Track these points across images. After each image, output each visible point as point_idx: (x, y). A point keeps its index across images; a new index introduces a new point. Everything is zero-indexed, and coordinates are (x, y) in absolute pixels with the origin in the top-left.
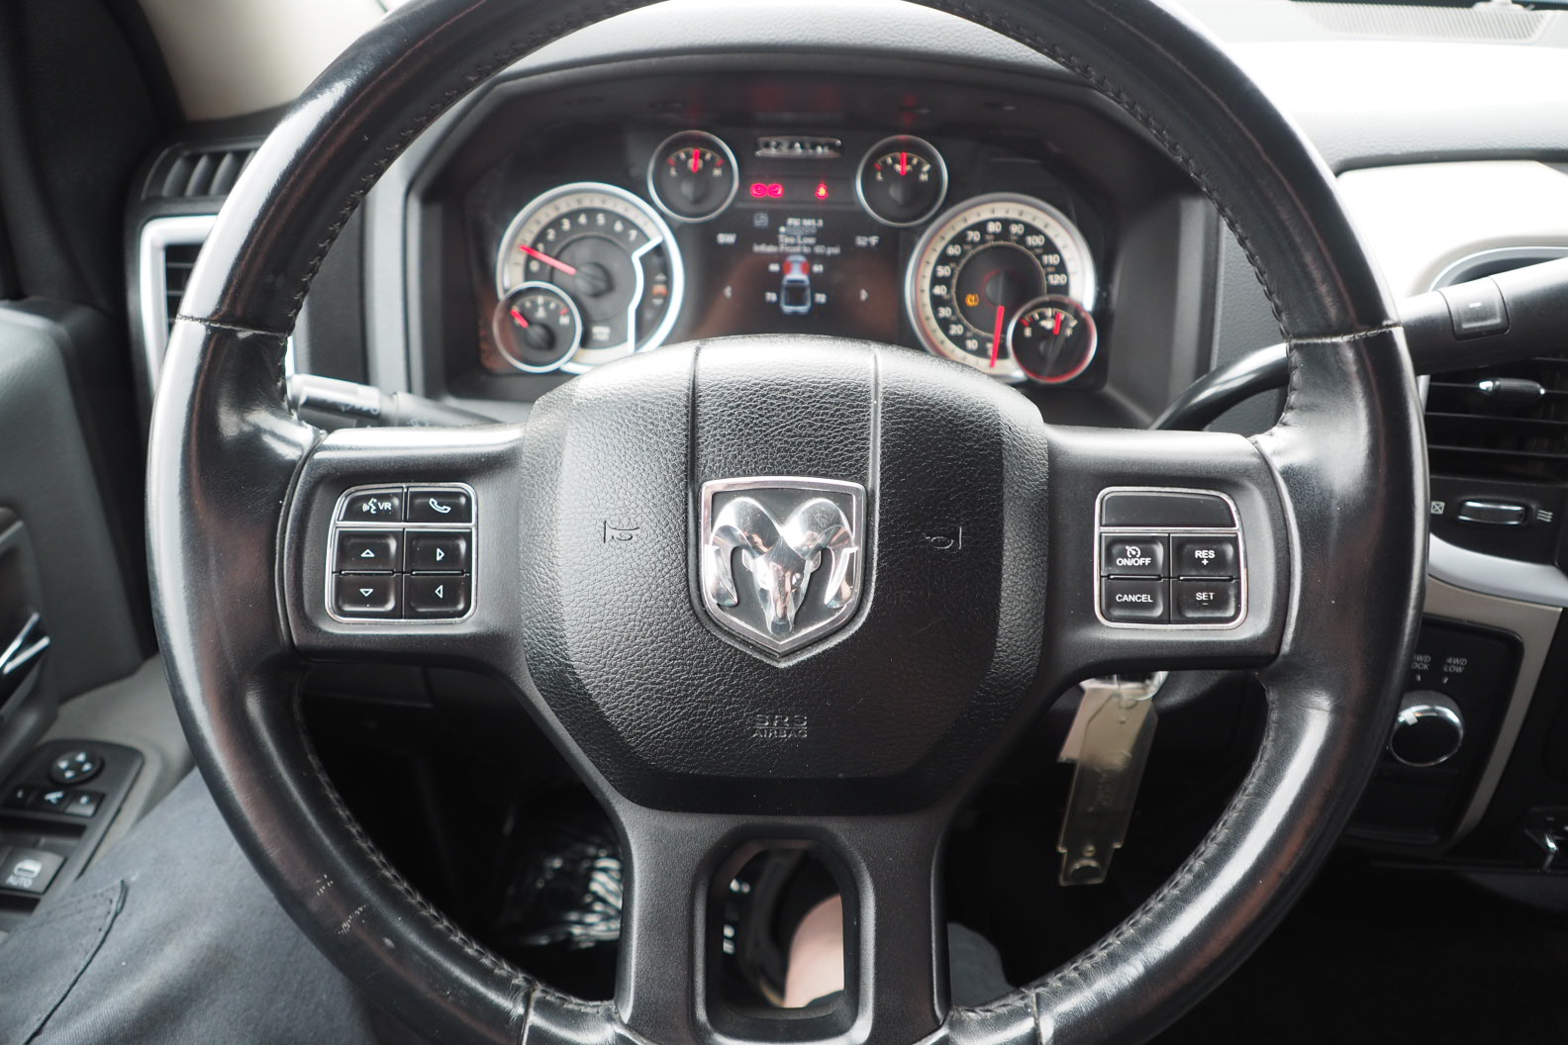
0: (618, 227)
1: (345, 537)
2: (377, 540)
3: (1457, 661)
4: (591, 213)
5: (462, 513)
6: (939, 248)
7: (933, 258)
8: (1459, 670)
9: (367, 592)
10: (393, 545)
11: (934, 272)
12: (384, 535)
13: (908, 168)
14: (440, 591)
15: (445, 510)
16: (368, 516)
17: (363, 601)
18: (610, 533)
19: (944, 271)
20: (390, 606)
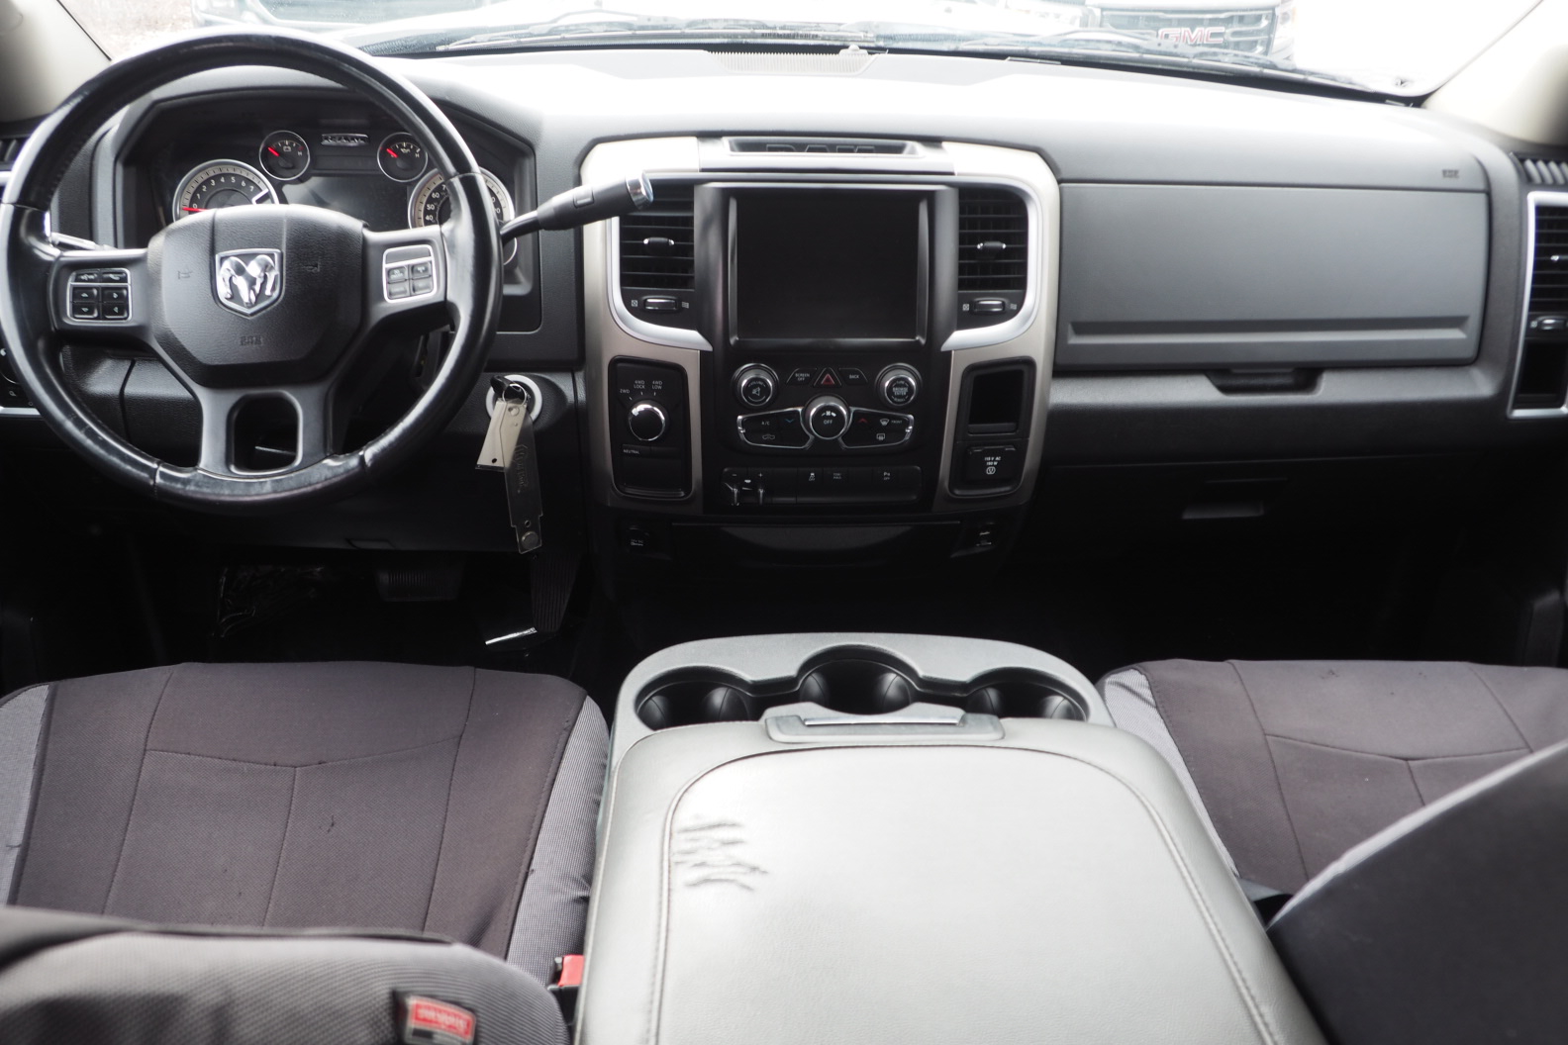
0: (243, 184)
1: (75, 289)
2: (88, 289)
3: (657, 382)
4: (227, 176)
5: (124, 280)
6: (428, 195)
7: (425, 200)
8: (660, 387)
9: (85, 310)
10: (95, 292)
11: (426, 207)
12: (91, 288)
13: (408, 150)
14: (116, 309)
15: (117, 278)
16: (84, 281)
17: (84, 313)
18: (182, 275)
19: (430, 207)
20: (96, 315)
